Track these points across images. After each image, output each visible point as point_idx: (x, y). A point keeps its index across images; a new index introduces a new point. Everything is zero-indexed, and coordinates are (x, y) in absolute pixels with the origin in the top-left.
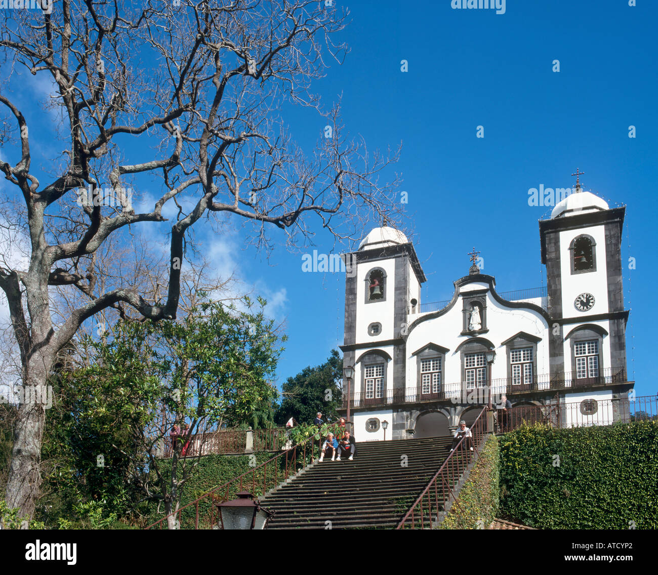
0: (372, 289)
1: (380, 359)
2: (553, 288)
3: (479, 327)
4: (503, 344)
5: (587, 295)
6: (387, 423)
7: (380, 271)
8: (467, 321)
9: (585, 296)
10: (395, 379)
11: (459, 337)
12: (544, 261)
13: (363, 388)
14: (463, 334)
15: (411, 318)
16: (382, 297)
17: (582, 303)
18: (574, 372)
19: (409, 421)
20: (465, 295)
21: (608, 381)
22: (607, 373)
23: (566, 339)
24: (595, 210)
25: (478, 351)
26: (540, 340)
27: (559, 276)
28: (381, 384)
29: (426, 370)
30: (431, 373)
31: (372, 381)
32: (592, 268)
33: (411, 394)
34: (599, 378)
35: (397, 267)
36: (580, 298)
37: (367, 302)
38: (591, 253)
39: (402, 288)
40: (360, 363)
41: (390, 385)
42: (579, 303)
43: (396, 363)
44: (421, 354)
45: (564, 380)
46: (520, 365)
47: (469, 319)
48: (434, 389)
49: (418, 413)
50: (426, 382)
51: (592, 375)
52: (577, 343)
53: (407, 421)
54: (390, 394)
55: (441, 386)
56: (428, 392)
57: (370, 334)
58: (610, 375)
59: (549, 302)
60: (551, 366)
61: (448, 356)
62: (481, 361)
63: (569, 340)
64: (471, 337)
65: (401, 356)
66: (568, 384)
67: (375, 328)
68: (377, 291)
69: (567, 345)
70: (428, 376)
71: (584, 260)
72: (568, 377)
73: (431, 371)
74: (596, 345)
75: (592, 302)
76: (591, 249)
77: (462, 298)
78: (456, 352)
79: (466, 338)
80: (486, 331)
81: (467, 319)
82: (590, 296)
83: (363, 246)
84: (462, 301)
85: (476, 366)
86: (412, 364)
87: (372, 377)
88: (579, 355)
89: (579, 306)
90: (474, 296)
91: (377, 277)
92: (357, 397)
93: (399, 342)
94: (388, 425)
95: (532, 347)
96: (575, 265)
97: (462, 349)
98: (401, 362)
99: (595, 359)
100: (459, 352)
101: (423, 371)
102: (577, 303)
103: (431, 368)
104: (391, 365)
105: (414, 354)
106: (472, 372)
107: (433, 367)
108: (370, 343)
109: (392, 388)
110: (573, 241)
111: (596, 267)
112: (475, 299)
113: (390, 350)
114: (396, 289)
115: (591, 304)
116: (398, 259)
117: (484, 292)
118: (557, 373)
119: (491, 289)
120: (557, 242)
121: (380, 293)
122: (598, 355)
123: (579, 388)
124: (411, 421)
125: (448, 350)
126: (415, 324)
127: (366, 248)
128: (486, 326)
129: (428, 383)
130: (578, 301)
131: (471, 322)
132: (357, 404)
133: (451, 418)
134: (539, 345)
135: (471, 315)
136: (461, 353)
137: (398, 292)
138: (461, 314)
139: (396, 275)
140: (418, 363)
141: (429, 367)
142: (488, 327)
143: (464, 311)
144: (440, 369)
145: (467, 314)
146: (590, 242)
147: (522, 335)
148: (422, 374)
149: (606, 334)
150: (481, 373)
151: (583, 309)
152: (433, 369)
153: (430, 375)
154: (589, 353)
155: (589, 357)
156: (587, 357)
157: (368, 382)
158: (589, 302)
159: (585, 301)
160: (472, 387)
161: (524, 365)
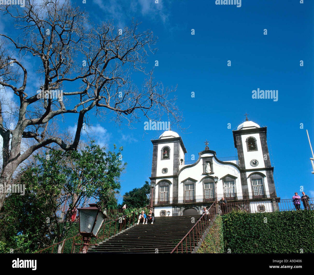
0: (164, 155)
1: (167, 184)
2: (240, 156)
3: (210, 172)
4: (221, 179)
5: (255, 160)
6: (170, 212)
7: (168, 147)
8: (205, 169)
9: (254, 160)
10: (174, 193)
11: (201, 175)
12: (236, 146)
13: (159, 196)
14: (203, 174)
15: (181, 167)
17: (253, 163)
18: (253, 193)
19: (180, 212)
20: (203, 158)
21: (268, 197)
22: (268, 194)
23: (248, 178)
24: (255, 128)
25: (210, 182)
26: (237, 178)
27: (243, 152)
28: (167, 195)
29: (187, 189)
30: (190, 191)
31: (163, 193)
32: (256, 149)
33: (181, 200)
34: (264, 196)
35: (174, 146)
36: (252, 161)
37: (162, 159)
38: (255, 144)
39: (177, 155)
40: (158, 185)
41: (171, 195)
42: (252, 163)
43: (174, 185)
44: (185, 182)
45: (249, 196)
46: (229, 189)
47: (206, 168)
48: (191, 198)
49: (184, 208)
50: (187, 194)
51: (261, 194)
52: (253, 180)
53: (179, 212)
54: (171, 200)
55: (194, 197)
56: (188, 199)
57: (163, 173)
58: (269, 194)
59: (239, 162)
60: (243, 190)
61: (197, 183)
62: (212, 186)
63: (249, 178)
64: (207, 176)
65: (176, 183)
66: (251, 198)
67: (165, 170)
68: (166, 155)
69: (249, 180)
70: (188, 192)
71: (252, 146)
72: (251, 195)
73: (190, 190)
74: (261, 180)
75: (258, 163)
76: (255, 142)
77: (202, 159)
78: (200, 182)
79: (204, 176)
80: (213, 173)
81: (205, 168)
82: (256, 161)
83: (161, 138)
84: (202, 161)
85: (209, 188)
86: (181, 187)
87: (163, 192)
88: (254, 185)
89: (252, 164)
90: (207, 159)
91: (166, 150)
92: (156, 200)
93: (175, 177)
94: (170, 213)
95: (234, 181)
96: (249, 148)
97: (203, 180)
98: (176, 185)
99: (261, 187)
100: (202, 182)
101: (186, 189)
102: (251, 163)
103: (190, 188)
104: (171, 187)
105: (182, 182)
106: (208, 191)
107: (191, 188)
108: (162, 177)
109: (172, 197)
110: (247, 139)
111: (257, 149)
112: (208, 160)
113: (171, 180)
114: (174, 155)
115: (257, 164)
116: (175, 143)
117: (212, 157)
118: (245, 192)
119: (214, 156)
120: (240, 139)
121: (167, 156)
122: (263, 185)
123: (256, 199)
124: (181, 212)
125: (197, 181)
126: (182, 169)
127: (162, 138)
128: (213, 171)
129: (188, 195)
130: (252, 162)
131: (206, 169)
132: (156, 203)
133: (199, 211)
134: (237, 180)
135: (206, 167)
136: (203, 182)
137: (175, 156)
138: (202, 166)
139: (174, 149)
140: (184, 186)
141: (189, 188)
142: (214, 171)
143: (203, 165)
144: (193, 189)
145: (205, 166)
146: (254, 140)
147: (229, 175)
148: (186, 191)
149: (265, 176)
150: (212, 191)
151: (254, 165)
152: (191, 189)
153: (189, 191)
154: (259, 184)
155: (259, 186)
156: (258, 186)
157: (162, 193)
158: (256, 163)
159: (254, 162)
160: (208, 197)
161: (231, 188)
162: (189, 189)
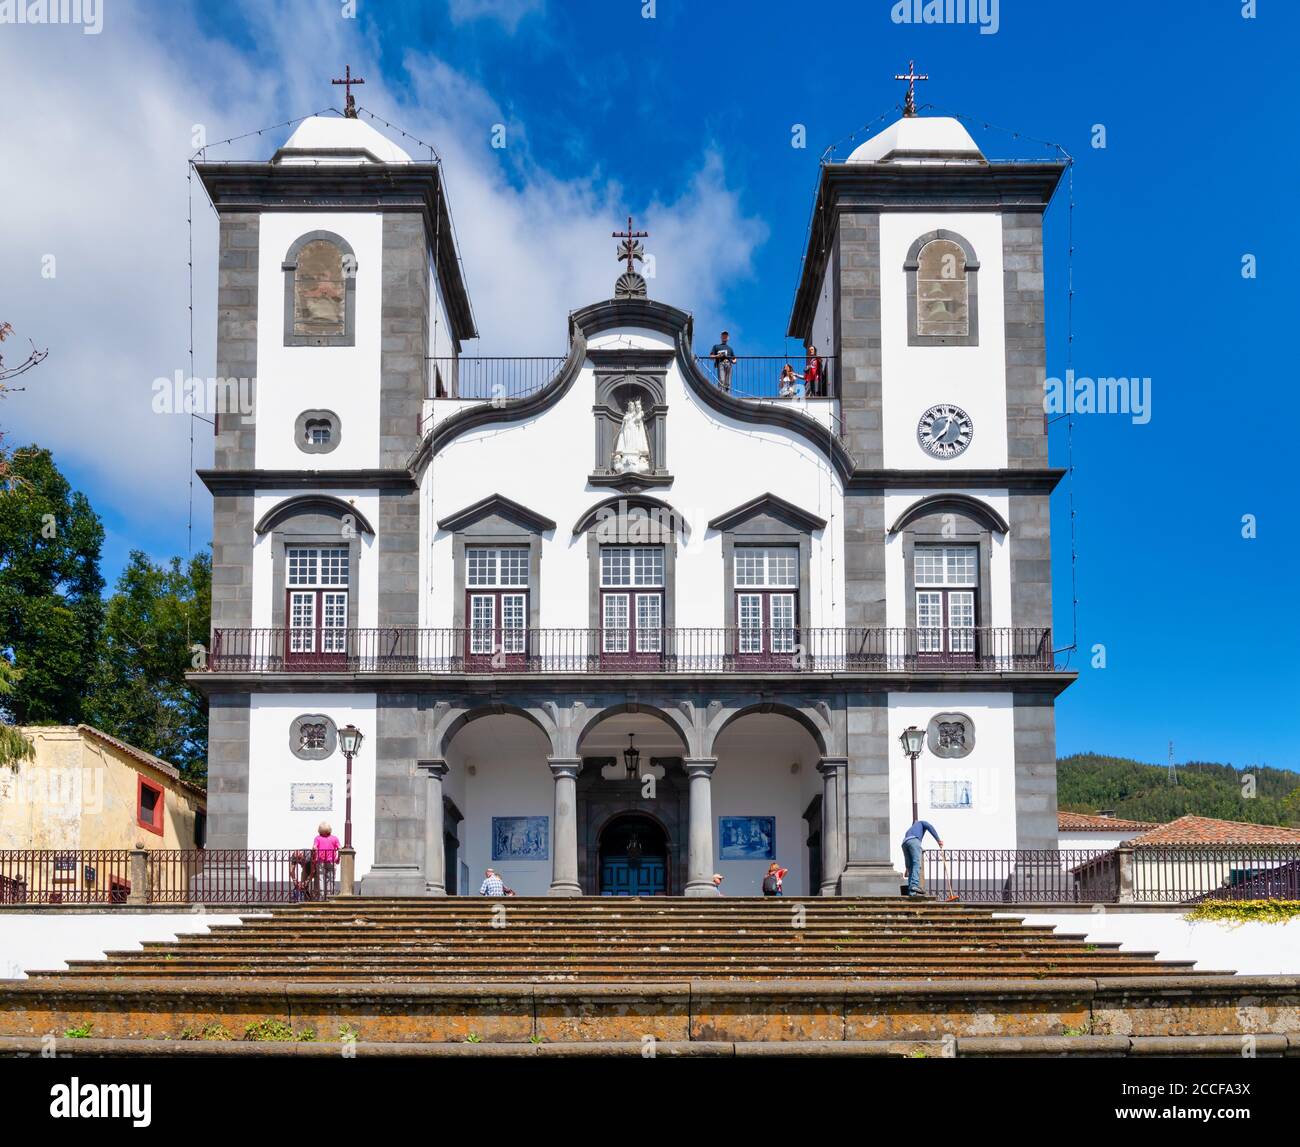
1: (338, 529)
2: (858, 374)
3: (645, 464)
4: (716, 526)
5: (952, 411)
6: (359, 735)
9: (946, 413)
10: (385, 598)
11: (583, 487)
13: (282, 614)
14: (595, 482)
15: (434, 412)
18: (911, 633)
19: (429, 733)
20: (599, 358)
21: (1004, 665)
23: (892, 533)
26: (820, 524)
28: (341, 610)
30: (498, 592)
31: (309, 598)
33: (435, 653)
34: (978, 654)
36: (932, 416)
39: (405, 313)
40: (269, 533)
41: (369, 615)
43: (387, 546)
44: (465, 529)
45: (885, 652)
46: (760, 596)
47: (615, 437)
48: (506, 640)
49: (459, 711)
50: (481, 617)
51: (958, 644)
52: (921, 547)
53: (423, 731)
54: (368, 648)
55: (528, 634)
56: (489, 647)
57: (303, 446)
58: (1008, 649)
60: (850, 608)
61: (550, 541)
62: (649, 570)
63: (898, 538)
64: (621, 492)
65: (403, 528)
66: (895, 664)
67: (319, 427)
69: (894, 552)
70: (488, 601)
72: (896, 646)
73: (498, 585)
74: (970, 556)
75: (966, 434)
77: (591, 371)
78: (575, 534)
79: (605, 494)
80: (666, 482)
81: (608, 438)
82: (960, 416)
84: (593, 378)
85: (633, 584)
86: (437, 559)
87: (308, 585)
88: (924, 585)
90: (628, 368)
92: (262, 647)
93: (397, 484)
94: (363, 742)
95: (798, 544)
97: (592, 527)
98: (402, 547)
99: (967, 600)
100: (583, 536)
101: (473, 581)
103: (498, 576)
104: (370, 553)
105: (444, 526)
106: (622, 601)
107: (505, 571)
108: (301, 474)
109: (375, 624)
112: (631, 380)
113: (368, 504)
114: (387, 313)
115: (962, 438)
116: (392, 215)
117: (659, 359)
118: (865, 629)
119: (681, 354)
122: (976, 590)
125: (550, 525)
128: (663, 465)
129: (488, 623)
130: (927, 424)
132: (260, 665)
136: (589, 541)
137: (392, 321)
138: (591, 420)
139: (387, 264)
140: (456, 556)
141: (492, 571)
142: (672, 465)
143: (599, 410)
144: (525, 581)
145: (609, 422)
147: (769, 505)
148: (470, 591)
149: (1004, 529)
150: (648, 606)
151: (942, 447)
152: (504, 581)
153: (493, 596)
154: (951, 580)
155: (949, 593)
156: (945, 590)
157: (298, 600)
158: (957, 434)
159: (945, 426)
160: (621, 646)
161: (772, 595)
162: (492, 581)
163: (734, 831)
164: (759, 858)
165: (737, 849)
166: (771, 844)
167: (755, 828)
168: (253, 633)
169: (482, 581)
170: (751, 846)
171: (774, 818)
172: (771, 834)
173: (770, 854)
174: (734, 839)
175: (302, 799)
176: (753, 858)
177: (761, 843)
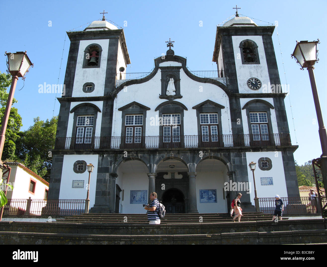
1: (91, 111)
2: (230, 71)
3: (174, 94)
4: (193, 108)
5: (255, 79)
7: (97, 47)
8: (165, 88)
10: (102, 129)
13: (74, 134)
14: (161, 97)
15: (119, 82)
16: (97, 65)
17: (252, 84)
18: (251, 136)
19: (113, 166)
20: (162, 68)
23: (243, 109)
25: (173, 112)
26: (223, 107)
27: (234, 64)
28: (90, 132)
30: (134, 127)
31: (82, 129)
32: (257, 61)
33: (116, 143)
34: (271, 141)
35: (110, 45)
36: (250, 81)
37: (84, 67)
38: (255, 52)
39: (112, 60)
40: (74, 113)
41: (98, 133)
42: (250, 84)
43: (104, 115)
44: (126, 110)
45: (244, 141)
46: (208, 126)
48: (135, 140)
50: (129, 133)
51: (264, 138)
53: (111, 165)
54: (97, 142)
55: (142, 138)
56: (130, 141)
57: (84, 91)
59: (228, 81)
60: (233, 129)
61: (148, 113)
63: (245, 110)
64: (168, 100)
65: (109, 111)
66: (247, 144)
68: (93, 60)
69: (244, 113)
70: (131, 129)
71: (249, 56)
72: (247, 139)
73: (134, 125)
74: (265, 115)
76: (255, 49)
77: (161, 71)
78: (156, 110)
79: (163, 101)
80: (181, 97)
82: (258, 80)
83: (86, 29)
84: (161, 73)
86: (118, 118)
87: (82, 126)
88: (253, 123)
89: (250, 86)
90: (171, 70)
92: (68, 142)
93: (108, 99)
94: (94, 169)
95: (217, 112)
96: (245, 59)
97: (160, 109)
98: (109, 115)
99: (265, 126)
101: (127, 124)
103: (134, 122)
104: (99, 116)
105: (120, 109)
106: (169, 128)
107: (136, 121)
108: (84, 98)
109: (99, 136)
110: (241, 42)
111: (259, 62)
112: (171, 73)
113: (100, 104)
114: (109, 60)
115: (259, 86)
116: (111, 39)
117: (179, 68)
118: (238, 135)
119: (183, 67)
121: (95, 62)
122: (268, 124)
123: (256, 148)
124: (114, 166)
125: (149, 109)
126: (122, 86)
127: (88, 30)
128: (179, 93)
129: (131, 134)
130: (249, 83)
131: (168, 89)
132: (67, 147)
133: (150, 166)
134: (223, 111)
135: (167, 85)
136: (160, 112)
137: (110, 62)
138: (160, 83)
139: (109, 50)
140: (123, 117)
142: (182, 93)
143: (162, 80)
144: (141, 123)
145: (165, 83)
146: (254, 45)
147: (209, 103)
148: (126, 126)
149: (273, 108)
150: (176, 130)
151: (254, 88)
152: (136, 124)
154: (260, 121)
155: (261, 125)
156: (259, 124)
157: (79, 130)
158: (257, 85)
159: (254, 83)
160: (168, 140)
161: (211, 126)
162: (132, 124)
163: (204, 194)
164: (212, 202)
165: (205, 200)
166: (216, 198)
167: (210, 193)
168: (67, 139)
169: (130, 124)
170: (209, 199)
171: (216, 190)
172: (215, 195)
173: (216, 201)
174: (204, 196)
175: (76, 184)
176: (210, 202)
177: (212, 197)
